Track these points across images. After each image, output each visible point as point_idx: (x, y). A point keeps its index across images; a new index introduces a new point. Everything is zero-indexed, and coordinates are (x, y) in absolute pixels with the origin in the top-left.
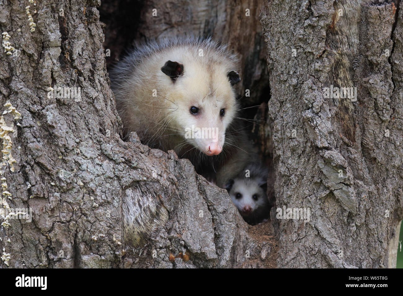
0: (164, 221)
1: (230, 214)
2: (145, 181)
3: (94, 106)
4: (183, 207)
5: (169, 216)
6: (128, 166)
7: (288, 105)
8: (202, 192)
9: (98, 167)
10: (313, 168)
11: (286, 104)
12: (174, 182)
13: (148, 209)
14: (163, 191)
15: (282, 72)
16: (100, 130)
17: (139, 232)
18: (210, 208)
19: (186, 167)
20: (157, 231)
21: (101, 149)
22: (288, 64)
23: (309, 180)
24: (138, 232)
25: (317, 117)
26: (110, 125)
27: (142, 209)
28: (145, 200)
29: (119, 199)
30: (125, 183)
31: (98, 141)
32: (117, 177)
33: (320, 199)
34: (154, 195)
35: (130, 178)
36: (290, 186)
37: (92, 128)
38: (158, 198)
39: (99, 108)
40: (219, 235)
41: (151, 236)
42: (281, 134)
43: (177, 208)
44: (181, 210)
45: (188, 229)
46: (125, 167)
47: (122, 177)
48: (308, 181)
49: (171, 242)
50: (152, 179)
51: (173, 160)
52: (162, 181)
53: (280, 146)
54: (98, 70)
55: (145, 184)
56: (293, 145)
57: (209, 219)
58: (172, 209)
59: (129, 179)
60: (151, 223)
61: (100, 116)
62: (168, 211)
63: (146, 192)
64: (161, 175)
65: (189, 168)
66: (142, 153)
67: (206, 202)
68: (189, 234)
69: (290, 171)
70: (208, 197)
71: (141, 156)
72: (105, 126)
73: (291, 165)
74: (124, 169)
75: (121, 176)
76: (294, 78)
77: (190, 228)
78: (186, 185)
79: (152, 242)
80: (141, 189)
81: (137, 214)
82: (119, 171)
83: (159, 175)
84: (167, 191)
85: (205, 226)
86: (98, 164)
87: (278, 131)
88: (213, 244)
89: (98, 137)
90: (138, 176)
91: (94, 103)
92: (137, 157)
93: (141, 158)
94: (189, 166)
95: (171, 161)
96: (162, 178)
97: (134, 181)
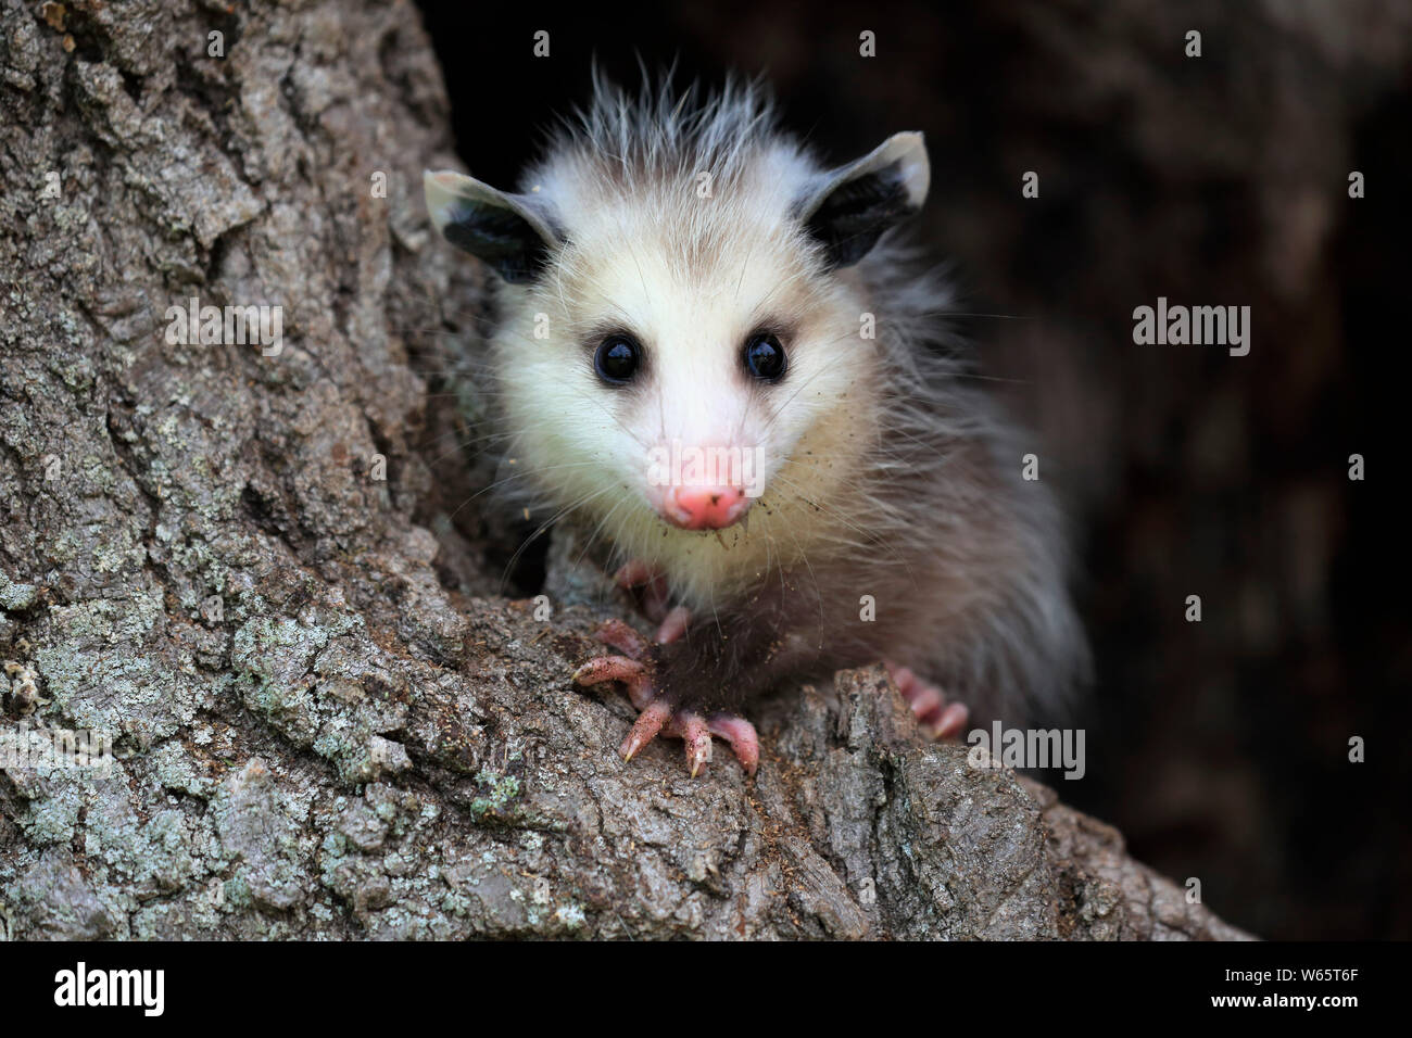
2: (568, 935)
9: (172, 819)
16: (251, 504)
19: (959, 816)
21: (226, 665)
32: (336, 897)
35: (450, 913)
37: (176, 486)
46: (412, 814)
47: (378, 903)
50: (633, 923)
51: (857, 758)
59: (440, 918)
61: (272, 387)
64: (712, 892)
65: (984, 826)
72: (301, 467)
74: (390, 836)
75: (362, 890)
82: (350, 849)
83: (699, 886)
89: (215, 566)
90: (515, 894)
91: (225, 281)
92: (528, 732)
93: (569, 735)
94: (992, 804)
95: (847, 759)
96: (727, 911)
97: (476, 933)
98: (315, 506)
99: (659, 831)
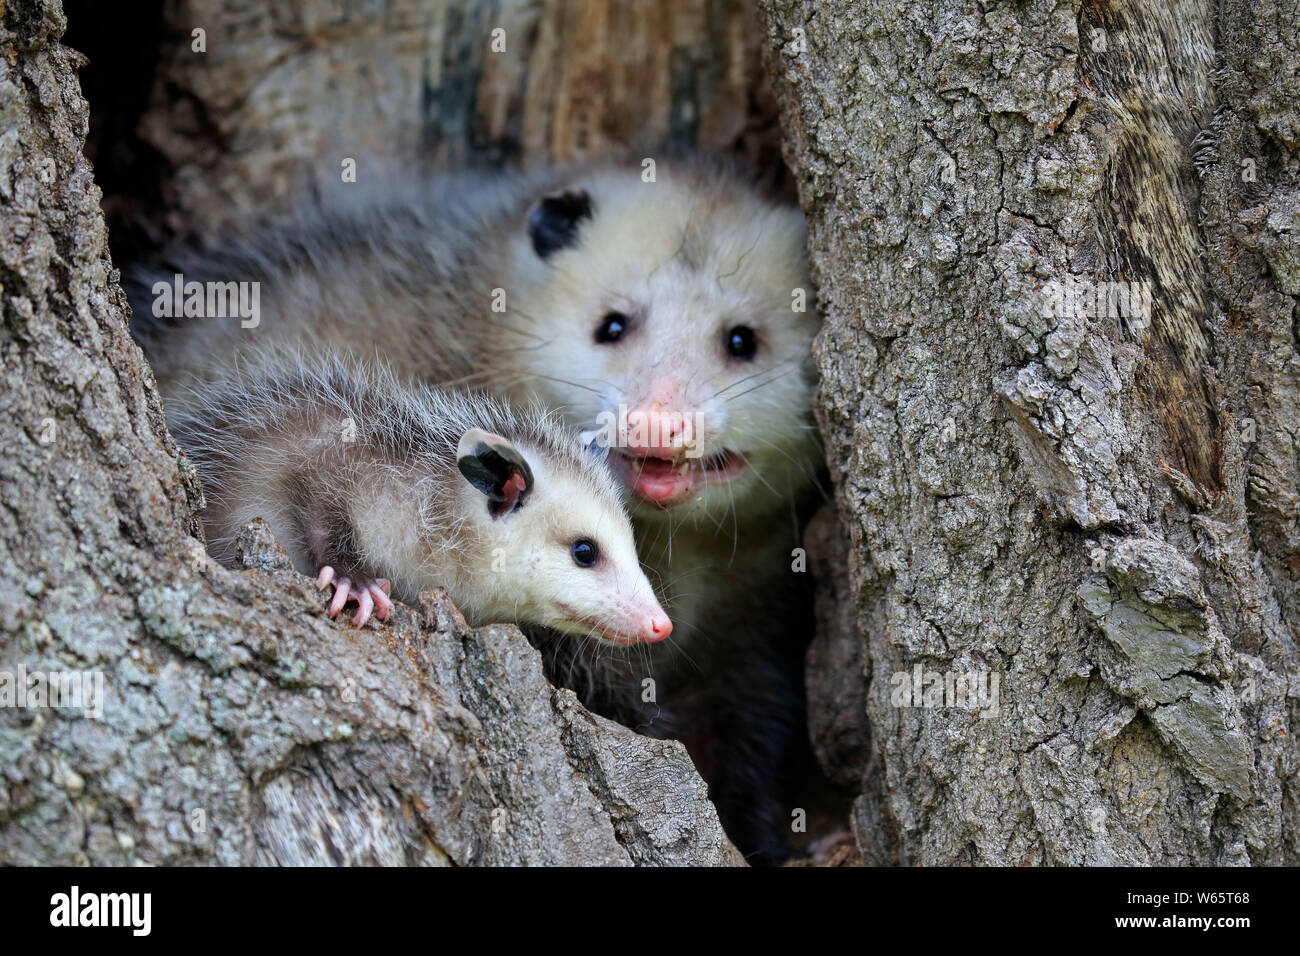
1: (708, 848)
2: (345, 740)
3: (83, 424)
6: (269, 679)
7: (919, 352)
8: (585, 763)
9: (137, 698)
10: (1050, 616)
11: (904, 346)
12: (467, 733)
14: (427, 776)
15: (880, 207)
16: (124, 529)
18: (623, 828)
19: (508, 661)
21: (138, 614)
22: (908, 171)
23: (1039, 670)
25: (1067, 394)
26: (162, 504)
28: (355, 826)
29: (243, 831)
30: (260, 761)
31: (118, 578)
32: (222, 732)
33: (1094, 753)
34: (390, 802)
35: (282, 735)
37: (88, 522)
38: (407, 813)
39: (105, 430)
43: (488, 849)
44: (504, 853)
46: (255, 684)
47: (247, 733)
48: (1034, 674)
50: (377, 730)
51: (446, 636)
52: (420, 735)
53: (891, 531)
54: (84, 259)
55: (349, 755)
56: (959, 523)
59: (278, 739)
61: (112, 466)
63: (354, 790)
64: (411, 710)
65: (519, 664)
66: (314, 615)
67: (605, 808)
69: (950, 638)
70: (610, 784)
71: (313, 630)
72: (139, 507)
73: (949, 612)
74: (250, 698)
75: (240, 726)
76: (942, 232)
78: (514, 739)
80: (331, 779)
82: (232, 705)
83: (404, 708)
84: (443, 774)
86: (136, 685)
87: (879, 465)
89: (118, 563)
90: (316, 722)
91: (84, 411)
93: (315, 637)
94: (521, 653)
95: (441, 637)
96: (418, 719)
97: (297, 745)
98: (152, 528)
99: (375, 682)
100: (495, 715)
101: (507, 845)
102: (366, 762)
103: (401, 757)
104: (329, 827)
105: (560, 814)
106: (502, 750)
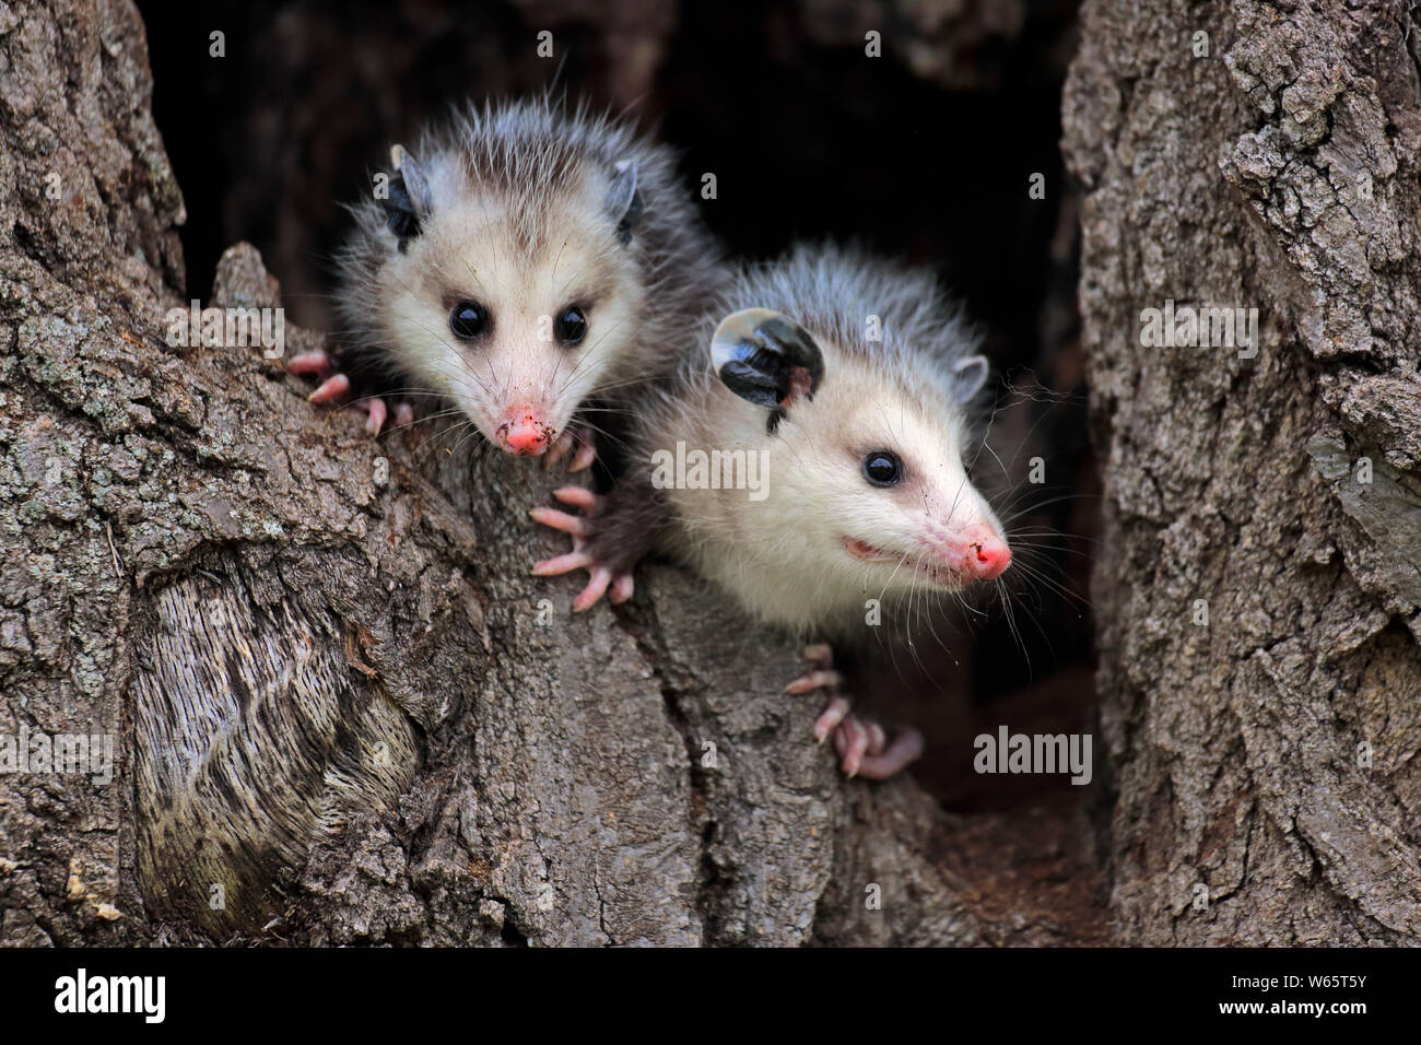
0: (390, 784)
1: (803, 743)
2: (270, 541)
4: (508, 703)
5: (424, 753)
6: (178, 451)
7: (1162, 102)
10: (1295, 476)
11: (1147, 90)
12: (454, 552)
13: (285, 710)
14: (385, 602)
16: (21, 236)
17: (234, 844)
18: (686, 704)
20: (345, 839)
21: (15, 349)
23: (1272, 548)
24: (226, 847)
25: (1308, 172)
26: (90, 209)
27: (253, 709)
28: (274, 657)
29: (114, 645)
30: (147, 556)
32: (103, 515)
33: (1330, 666)
34: (324, 628)
35: (186, 526)
36: (1158, 583)
38: (348, 646)
39: (20, 102)
40: (732, 867)
41: (303, 869)
42: (1123, 275)
43: (474, 708)
44: (496, 717)
45: (536, 832)
46: (157, 456)
47: (135, 518)
48: (1266, 554)
49: (428, 907)
50: (317, 534)
52: (379, 546)
53: (1117, 344)
55: (275, 564)
57: (671, 770)
58: (443, 710)
59: (179, 530)
60: (307, 792)
61: (24, 152)
62: (411, 720)
63: (278, 610)
64: (372, 513)
67: (657, 673)
68: (538, 860)
69: (1168, 496)
70: (669, 643)
71: (259, 395)
72: (52, 210)
73: (1168, 459)
74: (143, 472)
75: (125, 509)
77: (543, 828)
79: (310, 906)
80: (249, 592)
81: (220, 740)
82: (116, 479)
83: (363, 509)
84: (407, 603)
85: (641, 815)
87: (1105, 252)
88: (684, 920)
90: (233, 513)
92: (232, 401)
93: (262, 404)
96: (382, 527)
97: (204, 541)
98: (65, 239)
99: (331, 472)
100: (511, 534)
101: (502, 706)
102: (298, 573)
103: (348, 573)
104: (237, 653)
105: (586, 674)
106: (515, 582)
